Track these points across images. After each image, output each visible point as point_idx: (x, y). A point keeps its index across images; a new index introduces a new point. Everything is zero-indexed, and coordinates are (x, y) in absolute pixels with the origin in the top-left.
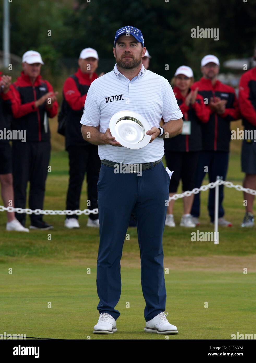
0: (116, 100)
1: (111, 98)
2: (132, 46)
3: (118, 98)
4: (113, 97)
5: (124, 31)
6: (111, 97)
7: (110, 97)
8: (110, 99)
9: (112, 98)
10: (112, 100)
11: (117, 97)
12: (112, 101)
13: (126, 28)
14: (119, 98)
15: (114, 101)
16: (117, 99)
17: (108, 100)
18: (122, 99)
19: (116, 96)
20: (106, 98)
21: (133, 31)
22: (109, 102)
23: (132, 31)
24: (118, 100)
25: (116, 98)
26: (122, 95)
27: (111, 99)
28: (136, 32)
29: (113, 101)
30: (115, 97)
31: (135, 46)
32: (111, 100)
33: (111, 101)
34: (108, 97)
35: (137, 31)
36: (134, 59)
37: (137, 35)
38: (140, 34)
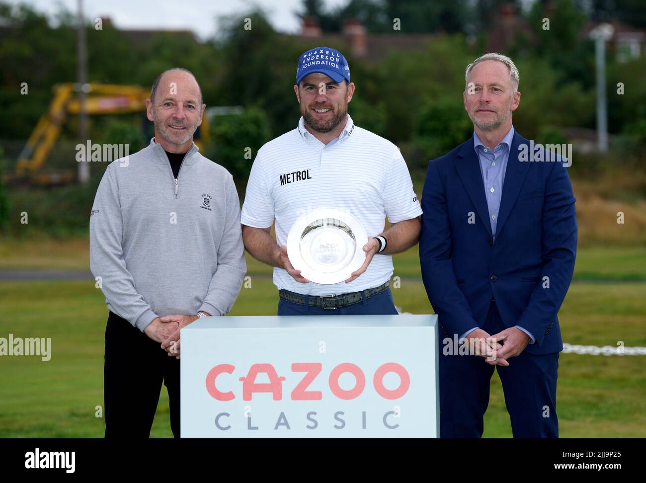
0: (297, 180)
1: (289, 176)
2: (329, 88)
3: (301, 176)
4: (293, 174)
6: (289, 174)
7: (287, 175)
8: (288, 178)
9: (291, 176)
10: (291, 180)
11: (298, 173)
12: (290, 182)
13: (317, 56)
14: (303, 175)
15: (294, 181)
16: (299, 177)
17: (284, 180)
18: (308, 178)
19: (297, 172)
20: (281, 177)
22: (286, 183)
24: (300, 180)
25: (297, 176)
26: (308, 170)
27: (290, 178)
28: (334, 62)
30: (295, 175)
32: (289, 180)
33: (288, 182)
34: (284, 175)
35: (337, 58)
36: (333, 112)
37: (337, 67)
38: (341, 64)
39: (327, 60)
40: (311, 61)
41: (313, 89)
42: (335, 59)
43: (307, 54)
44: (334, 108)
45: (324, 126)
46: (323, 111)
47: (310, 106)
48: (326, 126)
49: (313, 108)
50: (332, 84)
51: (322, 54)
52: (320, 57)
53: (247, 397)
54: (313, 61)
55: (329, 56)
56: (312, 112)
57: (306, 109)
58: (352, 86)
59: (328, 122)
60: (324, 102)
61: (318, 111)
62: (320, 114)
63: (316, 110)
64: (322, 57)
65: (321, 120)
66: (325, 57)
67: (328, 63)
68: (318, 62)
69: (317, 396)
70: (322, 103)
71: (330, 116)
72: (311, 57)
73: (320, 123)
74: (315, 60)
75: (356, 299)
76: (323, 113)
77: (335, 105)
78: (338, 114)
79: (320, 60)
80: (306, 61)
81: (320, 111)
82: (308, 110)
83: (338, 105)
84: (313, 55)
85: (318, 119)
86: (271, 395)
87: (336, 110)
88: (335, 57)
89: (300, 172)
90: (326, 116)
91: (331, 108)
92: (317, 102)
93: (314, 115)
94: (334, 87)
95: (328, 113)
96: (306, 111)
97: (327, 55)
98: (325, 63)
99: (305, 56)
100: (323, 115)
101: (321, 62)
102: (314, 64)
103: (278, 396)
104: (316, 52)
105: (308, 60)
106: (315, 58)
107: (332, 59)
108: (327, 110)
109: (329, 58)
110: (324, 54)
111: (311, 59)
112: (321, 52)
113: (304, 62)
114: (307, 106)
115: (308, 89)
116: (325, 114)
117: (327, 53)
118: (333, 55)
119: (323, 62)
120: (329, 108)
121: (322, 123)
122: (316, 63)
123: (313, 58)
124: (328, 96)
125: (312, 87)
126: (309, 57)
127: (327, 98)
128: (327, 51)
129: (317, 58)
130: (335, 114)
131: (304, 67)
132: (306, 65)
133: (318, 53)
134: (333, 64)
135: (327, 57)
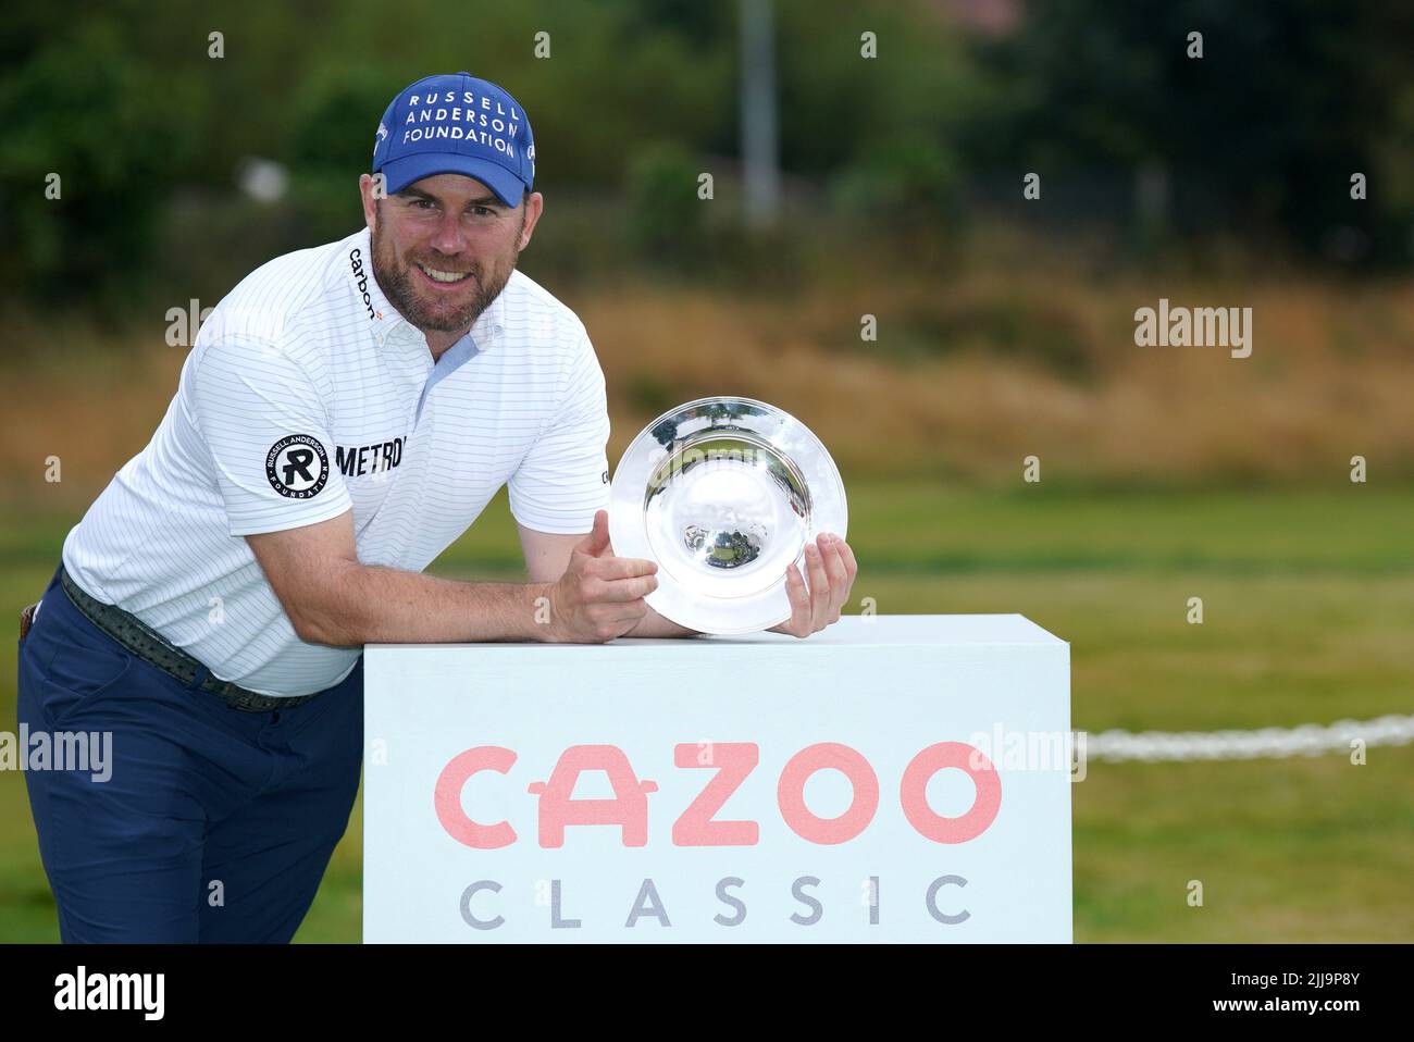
2: (478, 213)
5: (440, 129)
13: (456, 111)
21: (489, 130)
23: (484, 134)
28: (504, 135)
31: (495, 213)
35: (511, 125)
36: (479, 282)
37: (510, 151)
38: (520, 142)
39: (484, 129)
40: (433, 123)
41: (428, 206)
42: (507, 127)
43: (423, 94)
44: (482, 271)
46: (450, 277)
47: (410, 255)
49: (420, 261)
50: (487, 203)
51: (471, 107)
52: (463, 115)
54: (443, 124)
55: (491, 115)
56: (414, 273)
58: (536, 203)
59: (458, 314)
60: (457, 255)
61: (435, 274)
62: (436, 286)
63: (429, 270)
64: (470, 115)
66: (477, 118)
67: (487, 139)
68: (457, 133)
70: (448, 257)
72: (434, 108)
74: (448, 123)
76: (448, 283)
77: (488, 265)
79: (466, 126)
80: (417, 116)
81: (441, 276)
82: (403, 267)
83: (496, 264)
84: (441, 104)
85: (430, 299)
87: (487, 279)
88: (507, 120)
90: (457, 295)
91: (475, 273)
92: (437, 251)
93: (416, 282)
96: (395, 266)
97: (485, 112)
98: (479, 137)
99: (414, 100)
100: (446, 289)
101: (465, 135)
102: (445, 135)
104: (450, 97)
105: (426, 115)
106: (450, 113)
107: (498, 126)
108: (459, 276)
109: (489, 121)
110: (476, 107)
111: (434, 114)
112: (469, 98)
113: (411, 119)
115: (415, 202)
116: (454, 288)
117: (485, 102)
118: (500, 112)
119: (472, 135)
120: (467, 271)
121: (439, 310)
122: (450, 133)
123: (442, 114)
124: (470, 235)
125: (427, 200)
126: (427, 108)
127: (468, 242)
128: (484, 99)
129: (454, 118)
130: (482, 290)
131: (412, 136)
132: (417, 135)
133: (459, 101)
134: (500, 143)
135: (483, 116)
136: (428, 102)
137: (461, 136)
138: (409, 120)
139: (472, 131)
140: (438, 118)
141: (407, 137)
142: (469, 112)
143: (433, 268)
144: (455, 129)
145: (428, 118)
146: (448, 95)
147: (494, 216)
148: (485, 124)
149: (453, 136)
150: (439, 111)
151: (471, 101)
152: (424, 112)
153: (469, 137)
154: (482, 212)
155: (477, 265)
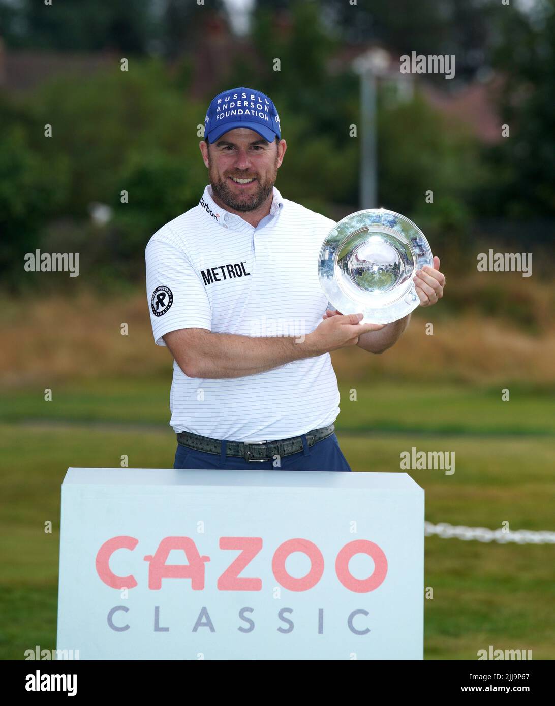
0: (231, 277)
1: (216, 271)
2: (255, 149)
3: (234, 270)
4: (222, 267)
5: (232, 111)
6: (216, 268)
7: (213, 269)
8: (214, 275)
9: (219, 271)
10: (220, 276)
11: (230, 268)
12: (220, 280)
13: (239, 102)
14: (237, 270)
15: (225, 278)
16: (231, 273)
17: (209, 276)
18: (246, 275)
19: (228, 266)
20: (203, 273)
21: (255, 109)
22: (213, 282)
23: (253, 111)
24: (235, 277)
25: (229, 272)
26: (242, 263)
27: (217, 274)
28: (263, 111)
29: (222, 278)
30: (225, 269)
32: (217, 277)
33: (216, 280)
34: (208, 270)
35: (266, 106)
36: (259, 182)
37: (267, 118)
38: (271, 114)
39: (253, 109)
40: (229, 109)
41: (231, 149)
42: (264, 107)
43: (223, 98)
44: (260, 176)
45: (246, 202)
46: (246, 181)
47: (226, 173)
48: (248, 203)
49: (230, 176)
50: (259, 143)
51: (245, 99)
52: (242, 103)
53: (155, 584)
54: (233, 109)
55: (256, 102)
56: (229, 182)
57: (219, 176)
58: (283, 144)
59: (251, 198)
60: (247, 169)
61: (238, 180)
62: (239, 186)
63: (235, 180)
64: (246, 103)
65: (242, 193)
66: (249, 104)
67: (255, 113)
68: (241, 112)
69: (255, 585)
70: (244, 170)
71: (254, 188)
72: (229, 103)
73: (241, 198)
74: (236, 108)
75: (296, 448)
76: (245, 184)
77: (263, 173)
78: (266, 185)
79: (244, 108)
80: (221, 108)
81: (241, 181)
82: (223, 179)
83: (266, 173)
84: (232, 100)
85: (238, 192)
86: (188, 581)
87: (263, 180)
88: (263, 104)
89: (231, 265)
90: (250, 189)
91: (256, 178)
92: (237, 169)
93: (230, 186)
94: (262, 148)
95: (252, 185)
96: (220, 180)
97: (253, 101)
98: (251, 112)
99: (219, 101)
100: (244, 187)
101: (244, 112)
102: (235, 114)
103: (199, 584)
104: (236, 97)
106: (236, 104)
107: (259, 107)
108: (251, 180)
109: (255, 105)
110: (248, 99)
111: (229, 106)
112: (244, 96)
113: (219, 109)
114: (221, 173)
115: (225, 148)
116: (248, 186)
117: (252, 97)
118: (260, 101)
119: (247, 112)
120: (253, 177)
121: (242, 198)
122: (237, 112)
123: (232, 105)
124: (253, 160)
125: (231, 146)
126: (225, 103)
127: (252, 163)
128: (252, 96)
129: (238, 105)
130: (261, 186)
131: (220, 117)
132: (222, 115)
133: (240, 98)
134: (261, 115)
135: (252, 103)
136: (226, 100)
137: (242, 113)
138: (218, 110)
139: (247, 110)
140: (231, 107)
141: (218, 118)
142: (245, 102)
143: (237, 178)
144: (239, 110)
145: (226, 107)
146: (235, 96)
147: (263, 150)
148: (253, 107)
149: (239, 114)
150: (231, 103)
151: (246, 97)
152: (224, 105)
153: (246, 113)
154: (257, 148)
155: (257, 174)
